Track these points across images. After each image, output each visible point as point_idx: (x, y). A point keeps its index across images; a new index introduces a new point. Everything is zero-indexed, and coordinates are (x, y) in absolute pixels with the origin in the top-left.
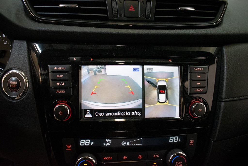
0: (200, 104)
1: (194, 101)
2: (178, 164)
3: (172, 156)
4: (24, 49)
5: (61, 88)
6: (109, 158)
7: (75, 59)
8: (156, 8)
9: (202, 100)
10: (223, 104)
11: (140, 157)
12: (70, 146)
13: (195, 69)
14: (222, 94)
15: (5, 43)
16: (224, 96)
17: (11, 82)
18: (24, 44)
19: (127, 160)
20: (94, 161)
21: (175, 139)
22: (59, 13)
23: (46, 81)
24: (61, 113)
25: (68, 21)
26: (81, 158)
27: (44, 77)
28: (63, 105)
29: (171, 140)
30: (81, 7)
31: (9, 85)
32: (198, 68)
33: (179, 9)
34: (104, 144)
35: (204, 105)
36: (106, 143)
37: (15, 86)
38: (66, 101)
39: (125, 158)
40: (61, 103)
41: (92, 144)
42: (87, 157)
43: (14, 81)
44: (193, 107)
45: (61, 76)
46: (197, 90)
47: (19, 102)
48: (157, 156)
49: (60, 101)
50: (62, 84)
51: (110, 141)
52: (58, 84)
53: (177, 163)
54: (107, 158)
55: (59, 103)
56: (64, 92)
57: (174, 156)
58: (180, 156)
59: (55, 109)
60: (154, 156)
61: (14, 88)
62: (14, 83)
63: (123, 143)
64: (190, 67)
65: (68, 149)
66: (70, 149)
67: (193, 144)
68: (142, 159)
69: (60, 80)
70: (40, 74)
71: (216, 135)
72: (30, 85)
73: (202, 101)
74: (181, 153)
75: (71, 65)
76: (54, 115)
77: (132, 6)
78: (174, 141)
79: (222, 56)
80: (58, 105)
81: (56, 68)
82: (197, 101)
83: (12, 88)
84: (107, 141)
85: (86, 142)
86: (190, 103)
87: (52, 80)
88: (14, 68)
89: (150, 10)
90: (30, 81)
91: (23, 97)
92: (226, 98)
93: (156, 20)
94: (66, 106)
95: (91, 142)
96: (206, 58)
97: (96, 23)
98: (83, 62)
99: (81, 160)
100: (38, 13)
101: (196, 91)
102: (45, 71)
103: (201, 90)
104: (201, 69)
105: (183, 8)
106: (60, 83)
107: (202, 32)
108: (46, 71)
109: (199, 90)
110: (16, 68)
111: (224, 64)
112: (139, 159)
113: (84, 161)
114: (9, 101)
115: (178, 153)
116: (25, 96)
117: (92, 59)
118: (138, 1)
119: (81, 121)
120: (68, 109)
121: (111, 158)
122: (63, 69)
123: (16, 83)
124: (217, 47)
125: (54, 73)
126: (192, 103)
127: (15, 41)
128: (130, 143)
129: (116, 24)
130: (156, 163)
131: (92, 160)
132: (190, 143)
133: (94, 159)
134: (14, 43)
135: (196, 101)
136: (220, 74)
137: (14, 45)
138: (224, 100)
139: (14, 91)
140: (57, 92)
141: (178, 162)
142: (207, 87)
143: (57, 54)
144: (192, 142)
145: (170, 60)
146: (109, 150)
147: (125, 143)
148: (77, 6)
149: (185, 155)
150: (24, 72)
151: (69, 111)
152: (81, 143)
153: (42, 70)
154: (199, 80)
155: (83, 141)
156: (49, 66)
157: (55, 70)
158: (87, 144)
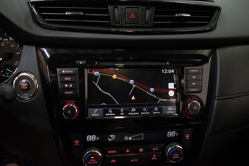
0: (195, 102)
1: (190, 100)
2: (176, 156)
3: (170, 149)
4: (34, 54)
5: (69, 89)
6: (114, 152)
7: (81, 62)
8: (155, 15)
9: (197, 98)
10: (216, 102)
11: (141, 150)
12: (78, 141)
13: (190, 71)
14: (215, 93)
15: (12, 46)
16: (217, 94)
17: (22, 84)
18: (34, 48)
19: (129, 153)
20: (100, 154)
21: (172, 134)
22: (66, 19)
23: (55, 83)
24: (70, 112)
25: (74, 28)
26: (88, 152)
27: (53, 79)
28: (71, 105)
29: (169, 135)
30: (86, 14)
31: (20, 87)
32: (193, 69)
33: (176, 15)
34: (109, 139)
35: (199, 103)
36: (110, 138)
37: (26, 88)
38: (74, 101)
39: (128, 151)
40: (69, 103)
41: (97, 139)
42: (93, 151)
43: (25, 83)
44: (189, 105)
45: (69, 79)
46: (193, 90)
47: (30, 102)
48: (157, 149)
49: (69, 101)
50: (70, 85)
51: (114, 136)
52: (66, 85)
53: (174, 155)
54: (112, 152)
55: (67, 103)
56: (72, 93)
57: (172, 149)
58: (177, 149)
59: (64, 109)
60: (154, 149)
61: (25, 90)
62: (25, 85)
63: (126, 138)
64: (186, 68)
65: (76, 144)
66: (78, 144)
67: (189, 138)
68: (143, 152)
69: (67, 82)
70: (49, 77)
71: (210, 130)
72: (39, 87)
73: (197, 100)
74: (178, 146)
75: (77, 68)
76: (63, 114)
77: (133, 13)
78: (172, 136)
79: (215, 58)
80: (66, 105)
81: (64, 72)
82: (193, 99)
83: (23, 89)
84: (111, 136)
85: (92, 138)
86: (186, 102)
87: (61, 83)
88: (25, 71)
89: (149, 16)
90: (40, 83)
91: (33, 98)
92: (218, 97)
93: (155, 26)
94: (74, 106)
95: (97, 138)
96: (201, 60)
97: (100, 29)
98: (88, 65)
99: (88, 154)
100: (45, 20)
101: (191, 90)
102: (53, 74)
103: (196, 90)
104: (196, 70)
105: (180, 15)
106: (68, 85)
107: (197, 36)
108: (55, 74)
109: (194, 90)
110: (26, 71)
111: (217, 65)
112: (140, 152)
113: (92, 154)
114: (20, 101)
115: (175, 146)
116: (36, 97)
117: (96, 63)
118: (138, 9)
119: (87, 118)
120: (75, 108)
121: (115, 152)
122: (70, 72)
123: (27, 85)
124: (210, 50)
125: (62, 76)
126: (188, 101)
127: (24, 46)
128: (132, 138)
129: (119, 30)
130: (155, 156)
131: (98, 153)
132: (186, 138)
133: (100, 153)
134: (24, 48)
135: (191, 99)
136: (214, 74)
137: (24, 49)
138: (216, 98)
139: (25, 92)
140: (66, 93)
141: (176, 154)
142: (202, 86)
143: (64, 59)
144: (187, 137)
145: (168, 63)
146: (113, 144)
147: (127, 138)
148: (82, 14)
149: (181, 148)
150: (34, 74)
151: (76, 110)
152: (88, 138)
153: (51, 73)
154: (194, 80)
155: (89, 137)
156: (57, 69)
157: (64, 73)
158: (93, 139)
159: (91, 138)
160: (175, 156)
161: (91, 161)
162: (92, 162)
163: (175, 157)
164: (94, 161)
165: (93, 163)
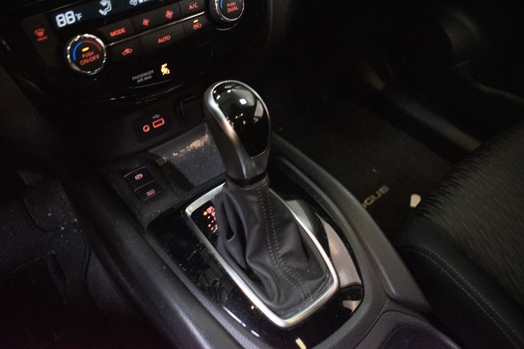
2: (231, 7)
6: (121, 31)
11: (169, 15)
12: (42, 31)
19: (150, 27)
39: (146, 23)
41: (79, 17)
48: (195, 6)
53: (228, 5)
54: (117, 33)
60: (191, 7)
68: (173, 18)
85: (68, 18)
95: (76, 15)
112: (169, 20)
113: (81, 43)
121: (123, 30)
130: (197, 21)
141: (230, 3)
152: (59, 21)
155: (61, 18)
158: (71, 20)
159: (66, 19)
160: (229, 7)
161: (85, 58)
162: (88, 58)
163: (230, 10)
164: (92, 56)
165: (92, 59)
